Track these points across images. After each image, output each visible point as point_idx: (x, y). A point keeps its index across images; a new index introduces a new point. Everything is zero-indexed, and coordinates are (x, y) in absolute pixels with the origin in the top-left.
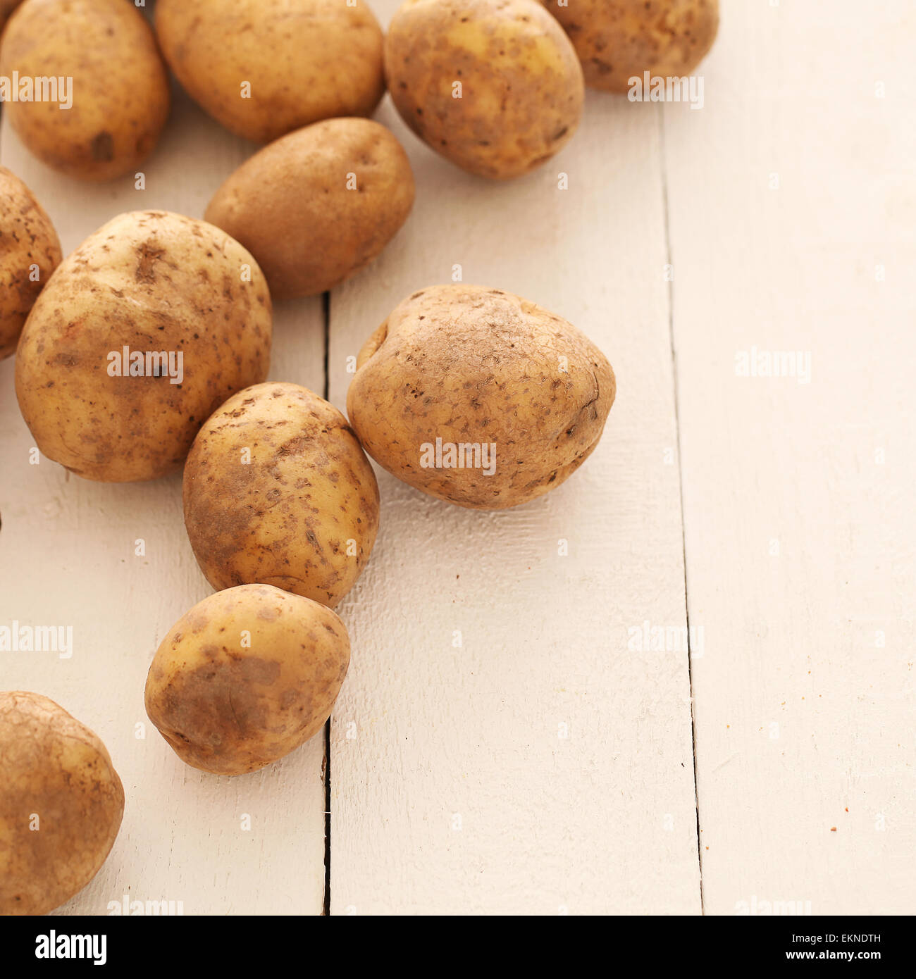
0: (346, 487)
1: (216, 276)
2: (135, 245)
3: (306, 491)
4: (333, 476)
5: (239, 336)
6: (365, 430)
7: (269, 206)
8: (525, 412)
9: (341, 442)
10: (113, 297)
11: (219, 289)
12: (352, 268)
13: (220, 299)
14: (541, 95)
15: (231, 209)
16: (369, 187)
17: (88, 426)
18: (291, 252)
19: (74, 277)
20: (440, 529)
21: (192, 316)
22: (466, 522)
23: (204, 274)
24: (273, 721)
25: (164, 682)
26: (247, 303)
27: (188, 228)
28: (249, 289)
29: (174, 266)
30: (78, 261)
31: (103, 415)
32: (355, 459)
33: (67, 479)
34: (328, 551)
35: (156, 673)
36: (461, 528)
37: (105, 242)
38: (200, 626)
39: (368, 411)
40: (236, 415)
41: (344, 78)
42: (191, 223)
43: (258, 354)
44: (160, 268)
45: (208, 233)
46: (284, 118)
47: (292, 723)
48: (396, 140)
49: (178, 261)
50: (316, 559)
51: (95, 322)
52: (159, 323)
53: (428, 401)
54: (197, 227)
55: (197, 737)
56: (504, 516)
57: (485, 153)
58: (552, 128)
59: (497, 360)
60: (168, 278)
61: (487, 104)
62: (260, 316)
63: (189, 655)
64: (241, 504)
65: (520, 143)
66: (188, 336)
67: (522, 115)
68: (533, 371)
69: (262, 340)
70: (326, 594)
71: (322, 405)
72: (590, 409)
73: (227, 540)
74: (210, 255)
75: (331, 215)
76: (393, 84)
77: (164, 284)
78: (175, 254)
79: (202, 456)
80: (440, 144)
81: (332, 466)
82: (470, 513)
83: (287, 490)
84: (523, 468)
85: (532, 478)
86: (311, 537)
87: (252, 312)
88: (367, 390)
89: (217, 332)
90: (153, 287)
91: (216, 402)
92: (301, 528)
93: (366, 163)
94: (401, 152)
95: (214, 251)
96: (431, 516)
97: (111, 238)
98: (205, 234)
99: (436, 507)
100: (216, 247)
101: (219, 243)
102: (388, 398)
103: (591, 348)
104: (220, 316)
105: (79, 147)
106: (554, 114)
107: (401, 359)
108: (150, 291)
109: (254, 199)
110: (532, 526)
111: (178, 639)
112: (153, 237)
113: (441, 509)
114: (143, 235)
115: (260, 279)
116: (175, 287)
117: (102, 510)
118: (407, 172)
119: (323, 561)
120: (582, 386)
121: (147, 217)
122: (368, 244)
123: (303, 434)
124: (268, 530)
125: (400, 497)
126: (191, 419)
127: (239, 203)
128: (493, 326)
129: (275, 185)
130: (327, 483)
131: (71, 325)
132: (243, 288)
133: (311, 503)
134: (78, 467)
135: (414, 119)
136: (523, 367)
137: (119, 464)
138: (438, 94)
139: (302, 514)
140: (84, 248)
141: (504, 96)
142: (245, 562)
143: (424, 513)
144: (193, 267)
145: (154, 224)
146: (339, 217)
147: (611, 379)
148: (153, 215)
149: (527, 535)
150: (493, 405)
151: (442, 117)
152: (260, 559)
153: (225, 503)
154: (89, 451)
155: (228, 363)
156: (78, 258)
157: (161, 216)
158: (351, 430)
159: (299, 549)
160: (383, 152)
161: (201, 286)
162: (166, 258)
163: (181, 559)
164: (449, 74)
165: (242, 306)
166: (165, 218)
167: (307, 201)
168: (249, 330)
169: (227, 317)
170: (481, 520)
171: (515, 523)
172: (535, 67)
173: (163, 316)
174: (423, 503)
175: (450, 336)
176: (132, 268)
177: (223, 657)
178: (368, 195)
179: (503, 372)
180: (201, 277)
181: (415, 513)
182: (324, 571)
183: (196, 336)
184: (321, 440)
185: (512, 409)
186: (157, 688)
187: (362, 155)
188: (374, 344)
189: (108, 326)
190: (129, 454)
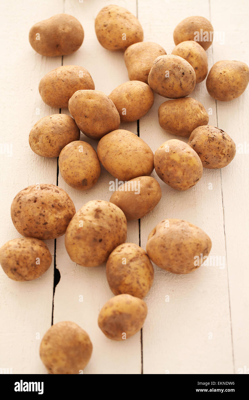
0: (146, 270)
1: (114, 216)
2: (95, 209)
3: (136, 271)
4: (143, 267)
5: (120, 231)
6: (151, 255)
7: (126, 198)
8: (190, 252)
9: (145, 258)
10: (89, 222)
11: (115, 220)
12: (146, 213)
13: (115, 222)
14: (193, 171)
15: (117, 199)
16: (151, 194)
17: (83, 254)
18: (132, 210)
19: (79, 217)
20: (168, 279)
21: (108, 227)
22: (175, 277)
23: (111, 216)
24: (129, 328)
25: (103, 319)
26: (121, 223)
27: (107, 205)
28: (122, 219)
29: (104, 214)
30: (80, 213)
31: (87, 251)
32: (148, 262)
33: (77, 265)
34: (142, 286)
35: (101, 316)
36: (174, 278)
37: (87, 208)
38: (112, 305)
39: (151, 251)
40: (119, 251)
41: (144, 166)
42: (108, 203)
43: (124, 235)
44: (101, 215)
45: (112, 206)
46: (130, 175)
47: (134, 329)
48: (157, 182)
49: (105, 213)
50: (139, 287)
51: (85, 228)
52: (100, 229)
53: (167, 249)
54: (109, 204)
55: (111, 332)
56: (184, 275)
57: (179, 185)
58: (195, 179)
59: (183, 239)
60: (102, 217)
61: (179, 173)
62: (124, 226)
63: (109, 312)
64: (121, 274)
65: (187, 182)
66: (107, 232)
67: (188, 176)
68: (192, 242)
69: (125, 232)
70: (141, 296)
71: (140, 249)
72: (206, 251)
73: (117, 283)
74: (112, 211)
75: (142, 201)
76: (156, 167)
77: (101, 219)
78: (104, 211)
79: (111, 262)
80: (168, 183)
81: (143, 264)
82: (176, 275)
83: (132, 270)
84: (189, 265)
85: (192, 267)
86: (138, 282)
87: (123, 225)
88: (151, 245)
89: (114, 230)
90: (99, 220)
91: (114, 248)
92: (135, 280)
93: (150, 188)
94: (158, 185)
95: (114, 210)
96: (166, 275)
97: (88, 207)
98: (111, 206)
99: (168, 273)
100: (114, 209)
101: (114, 208)
102: (156, 248)
103: (206, 235)
104: (115, 226)
105: (79, 182)
106: (196, 176)
107: (160, 238)
108: (98, 221)
109: (123, 196)
110: (191, 278)
111: (106, 308)
112: (98, 207)
113: (169, 274)
114: (96, 207)
115: (124, 216)
116: (104, 219)
117: (85, 273)
118: (160, 190)
119: (141, 288)
120: (204, 245)
121: (97, 202)
122: (150, 207)
123: (136, 256)
124: (127, 280)
125: (159, 270)
126: (108, 252)
127: (119, 197)
128: (182, 230)
129: (128, 193)
130: (142, 269)
131: (79, 229)
132: (120, 219)
133: (138, 274)
134: (81, 264)
135: (161, 176)
136: (190, 241)
137: (90, 263)
138: (167, 171)
139: (135, 276)
140: (82, 210)
141: (184, 171)
142: (122, 288)
143: (164, 274)
144: (108, 214)
145: (99, 204)
146: (143, 201)
147: (210, 242)
148: (98, 201)
149: (190, 280)
150: (183, 250)
151: (168, 176)
152: (126, 288)
153: (117, 274)
154: (83, 260)
155: (117, 238)
156: (80, 212)
157: (100, 202)
158: (147, 255)
159: (135, 285)
160: (154, 185)
161: (110, 219)
162: (102, 212)
163: (105, 286)
164: (170, 166)
165: (120, 224)
166: (101, 202)
167: (136, 197)
168: (122, 230)
169: (117, 227)
170: (178, 276)
171: (187, 277)
172: (191, 164)
173: (101, 227)
174: (164, 272)
175: (172, 232)
176: (94, 215)
177: (117, 313)
178: (150, 196)
179: (185, 242)
180: (110, 217)
181: (162, 274)
182: (141, 290)
183: (109, 232)
184: (140, 258)
185: (187, 251)
186: (101, 320)
187: (149, 186)
188: (152, 233)
189: (88, 229)
190: (93, 261)
